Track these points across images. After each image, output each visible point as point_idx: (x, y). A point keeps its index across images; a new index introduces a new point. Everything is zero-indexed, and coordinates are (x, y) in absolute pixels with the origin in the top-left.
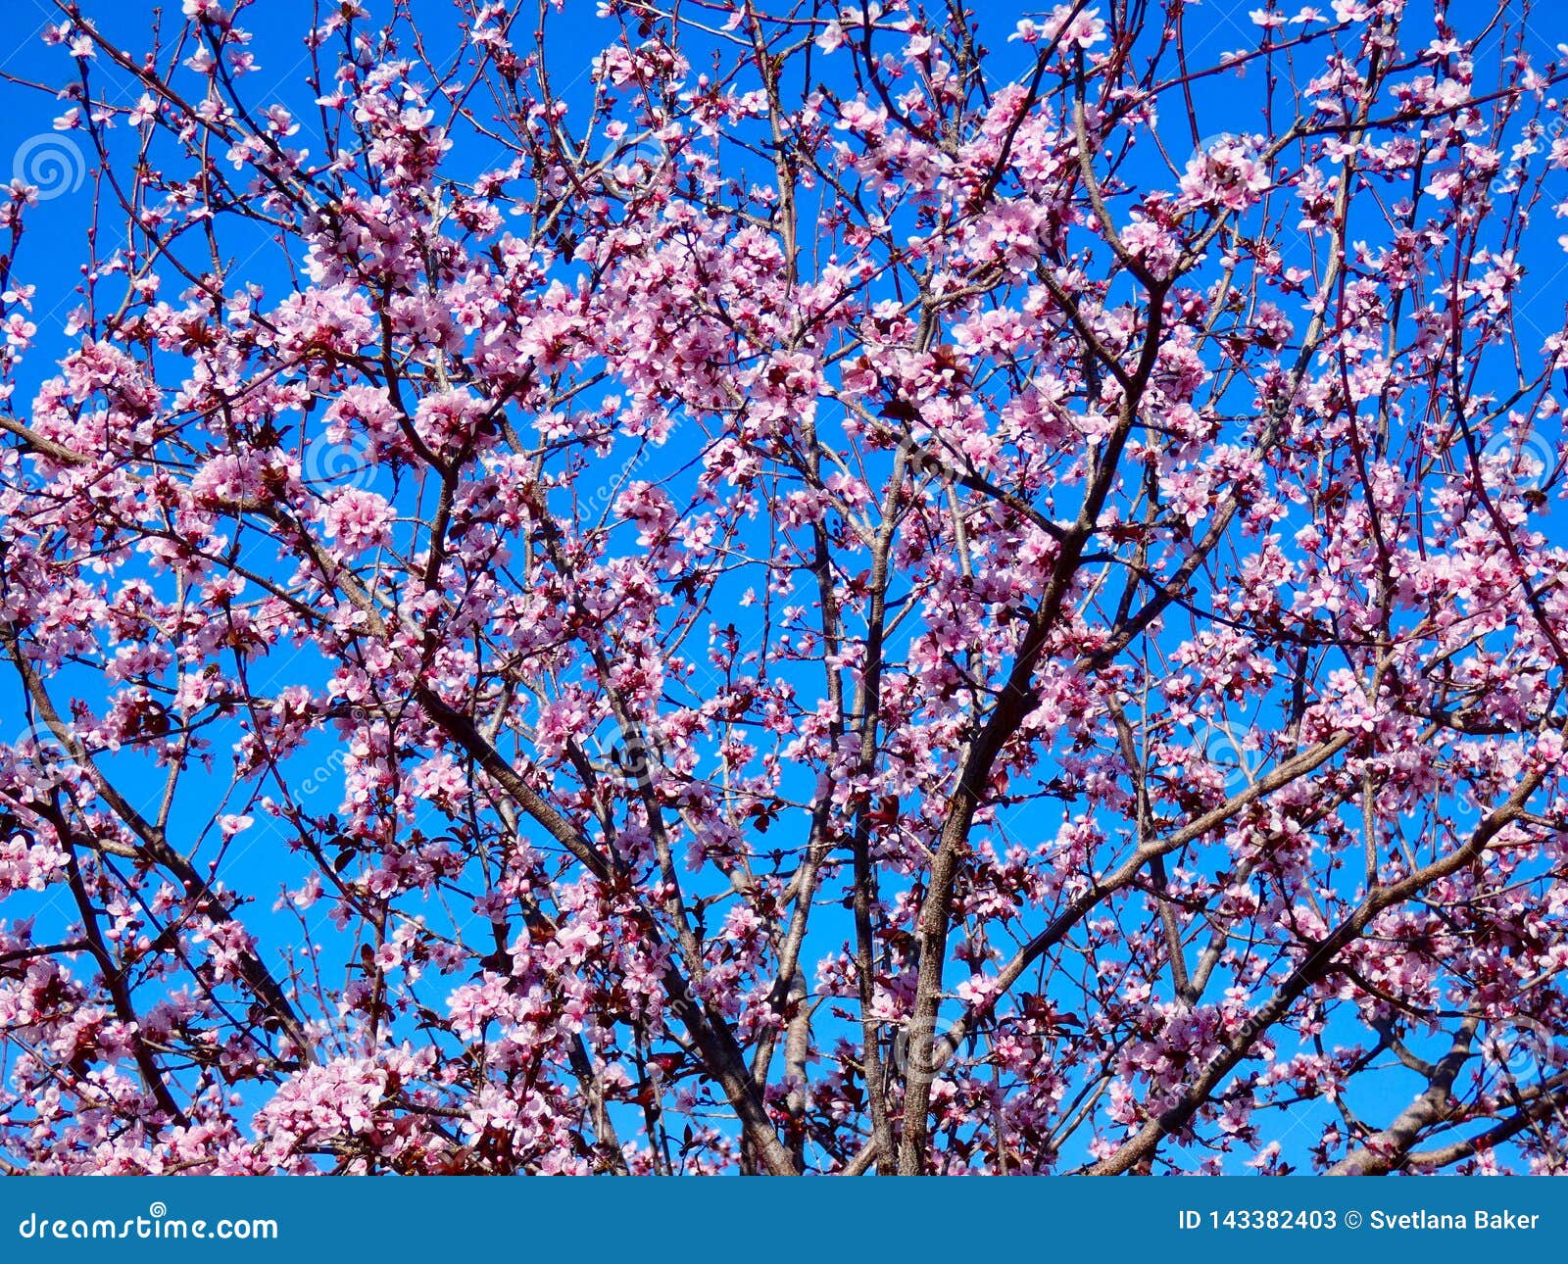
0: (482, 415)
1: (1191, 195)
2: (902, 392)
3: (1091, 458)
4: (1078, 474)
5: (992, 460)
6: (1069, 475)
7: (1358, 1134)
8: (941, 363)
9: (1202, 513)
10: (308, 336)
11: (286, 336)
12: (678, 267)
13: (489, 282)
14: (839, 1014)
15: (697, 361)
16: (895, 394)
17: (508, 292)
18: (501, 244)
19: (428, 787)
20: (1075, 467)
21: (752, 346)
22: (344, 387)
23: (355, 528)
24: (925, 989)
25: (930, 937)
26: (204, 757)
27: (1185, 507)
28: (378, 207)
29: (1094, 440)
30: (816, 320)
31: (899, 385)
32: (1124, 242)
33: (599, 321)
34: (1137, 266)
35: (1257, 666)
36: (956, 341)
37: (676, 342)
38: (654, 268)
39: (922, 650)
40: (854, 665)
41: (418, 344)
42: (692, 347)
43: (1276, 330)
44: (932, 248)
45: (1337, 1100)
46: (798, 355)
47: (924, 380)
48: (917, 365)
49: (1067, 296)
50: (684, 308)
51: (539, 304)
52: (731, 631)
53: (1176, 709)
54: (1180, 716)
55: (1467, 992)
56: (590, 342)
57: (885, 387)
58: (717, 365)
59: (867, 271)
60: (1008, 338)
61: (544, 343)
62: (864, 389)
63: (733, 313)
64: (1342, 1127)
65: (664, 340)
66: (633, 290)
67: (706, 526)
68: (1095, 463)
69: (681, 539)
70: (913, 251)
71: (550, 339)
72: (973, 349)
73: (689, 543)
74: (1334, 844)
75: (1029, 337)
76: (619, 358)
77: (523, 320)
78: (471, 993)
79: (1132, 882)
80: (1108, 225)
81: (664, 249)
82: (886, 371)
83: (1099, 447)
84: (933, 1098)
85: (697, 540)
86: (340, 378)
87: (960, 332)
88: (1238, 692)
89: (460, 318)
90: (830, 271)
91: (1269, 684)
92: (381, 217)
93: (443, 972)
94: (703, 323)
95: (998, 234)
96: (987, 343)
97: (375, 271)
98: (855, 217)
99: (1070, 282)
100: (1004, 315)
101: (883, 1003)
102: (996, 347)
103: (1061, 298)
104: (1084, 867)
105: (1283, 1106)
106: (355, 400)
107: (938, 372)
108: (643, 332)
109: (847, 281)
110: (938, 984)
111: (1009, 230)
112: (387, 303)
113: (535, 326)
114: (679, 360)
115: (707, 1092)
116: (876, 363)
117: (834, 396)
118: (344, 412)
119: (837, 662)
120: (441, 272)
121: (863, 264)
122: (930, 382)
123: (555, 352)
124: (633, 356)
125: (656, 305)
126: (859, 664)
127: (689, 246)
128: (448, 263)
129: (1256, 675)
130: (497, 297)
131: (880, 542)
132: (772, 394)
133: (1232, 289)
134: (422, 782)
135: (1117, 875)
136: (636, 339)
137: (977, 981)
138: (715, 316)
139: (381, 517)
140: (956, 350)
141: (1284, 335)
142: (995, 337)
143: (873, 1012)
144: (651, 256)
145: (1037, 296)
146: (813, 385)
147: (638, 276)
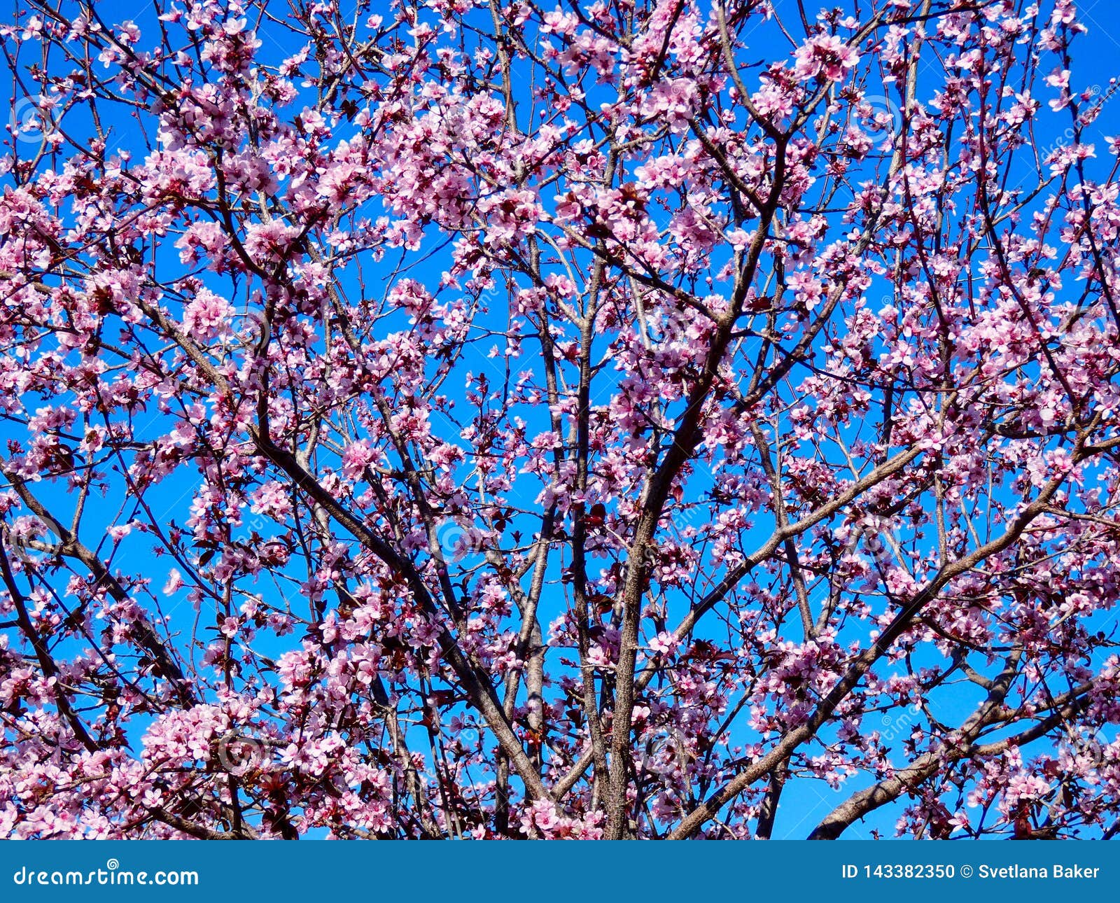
0: (293, 239)
1: (803, 72)
2: (599, 219)
3: (737, 262)
4: (728, 274)
5: (663, 262)
6: (721, 275)
7: (938, 733)
8: (626, 196)
9: (817, 300)
10: (164, 187)
11: (147, 187)
12: (434, 130)
13: (295, 143)
14: (566, 662)
15: (450, 197)
16: (594, 219)
17: (308, 150)
18: (302, 115)
19: (262, 506)
20: (726, 268)
21: (490, 185)
22: (190, 223)
23: (206, 323)
24: (626, 643)
25: (629, 607)
26: (101, 485)
27: (805, 296)
28: (207, 92)
29: (739, 248)
30: (535, 166)
31: (597, 213)
32: (756, 106)
33: (375, 169)
34: (766, 123)
35: (857, 396)
36: (637, 179)
37: (434, 184)
38: (417, 131)
39: (620, 403)
40: (570, 412)
41: (244, 189)
42: (446, 188)
43: (860, 146)
44: (618, 111)
45: (922, 707)
46: (523, 192)
47: (615, 209)
48: (609, 198)
49: (716, 147)
50: (438, 159)
51: (331, 157)
52: (482, 378)
53: (798, 430)
54: (802, 435)
55: (1012, 634)
56: (370, 185)
57: (586, 214)
58: (465, 201)
59: (572, 129)
60: (675, 176)
61: (335, 187)
62: (571, 217)
63: (475, 161)
64: (926, 727)
65: (425, 183)
66: (402, 147)
67: (459, 309)
68: (740, 265)
69: (442, 319)
70: (603, 114)
71: (339, 184)
72: (650, 185)
73: (447, 322)
74: (915, 522)
75: (690, 175)
76: (393, 196)
77: (320, 170)
78: (294, 657)
79: (772, 555)
80: (744, 94)
81: (424, 117)
82: (588, 203)
83: (743, 253)
84: (634, 719)
85: (453, 319)
86: (187, 217)
87: (640, 173)
88: (844, 415)
89: (275, 168)
90: (545, 130)
91: (866, 408)
92: (210, 99)
93: (278, 634)
94: (454, 170)
95: (662, 104)
96: (660, 180)
97: (209, 138)
98: (559, 89)
99: (717, 137)
100: (670, 160)
101: (596, 655)
102: (666, 183)
103: (712, 148)
104: (737, 545)
105: (884, 710)
106: (198, 232)
107: (624, 203)
108: (410, 177)
109: (558, 137)
110: (636, 640)
111: (670, 102)
112: (220, 161)
113: (329, 175)
114: (437, 198)
115: (472, 718)
116: (580, 197)
117: (550, 221)
118: (191, 241)
119: (556, 410)
120: (261, 133)
121: (569, 124)
122: (618, 210)
123: (343, 193)
124: (402, 194)
125: (419, 157)
126: (573, 410)
127: (442, 115)
128: (264, 127)
129: (856, 402)
130: (301, 154)
131: (586, 324)
132: (505, 221)
133: (832, 123)
134: (257, 502)
135: (762, 551)
136: (405, 181)
137: (662, 636)
138: (463, 164)
139: (224, 314)
140: (638, 186)
141: (865, 148)
142: (665, 176)
143: (589, 660)
144: (415, 123)
145: (694, 147)
146: (536, 214)
147: (406, 137)
